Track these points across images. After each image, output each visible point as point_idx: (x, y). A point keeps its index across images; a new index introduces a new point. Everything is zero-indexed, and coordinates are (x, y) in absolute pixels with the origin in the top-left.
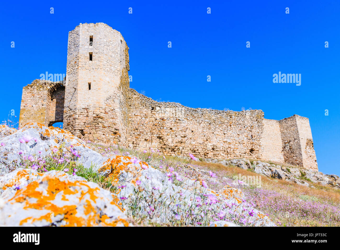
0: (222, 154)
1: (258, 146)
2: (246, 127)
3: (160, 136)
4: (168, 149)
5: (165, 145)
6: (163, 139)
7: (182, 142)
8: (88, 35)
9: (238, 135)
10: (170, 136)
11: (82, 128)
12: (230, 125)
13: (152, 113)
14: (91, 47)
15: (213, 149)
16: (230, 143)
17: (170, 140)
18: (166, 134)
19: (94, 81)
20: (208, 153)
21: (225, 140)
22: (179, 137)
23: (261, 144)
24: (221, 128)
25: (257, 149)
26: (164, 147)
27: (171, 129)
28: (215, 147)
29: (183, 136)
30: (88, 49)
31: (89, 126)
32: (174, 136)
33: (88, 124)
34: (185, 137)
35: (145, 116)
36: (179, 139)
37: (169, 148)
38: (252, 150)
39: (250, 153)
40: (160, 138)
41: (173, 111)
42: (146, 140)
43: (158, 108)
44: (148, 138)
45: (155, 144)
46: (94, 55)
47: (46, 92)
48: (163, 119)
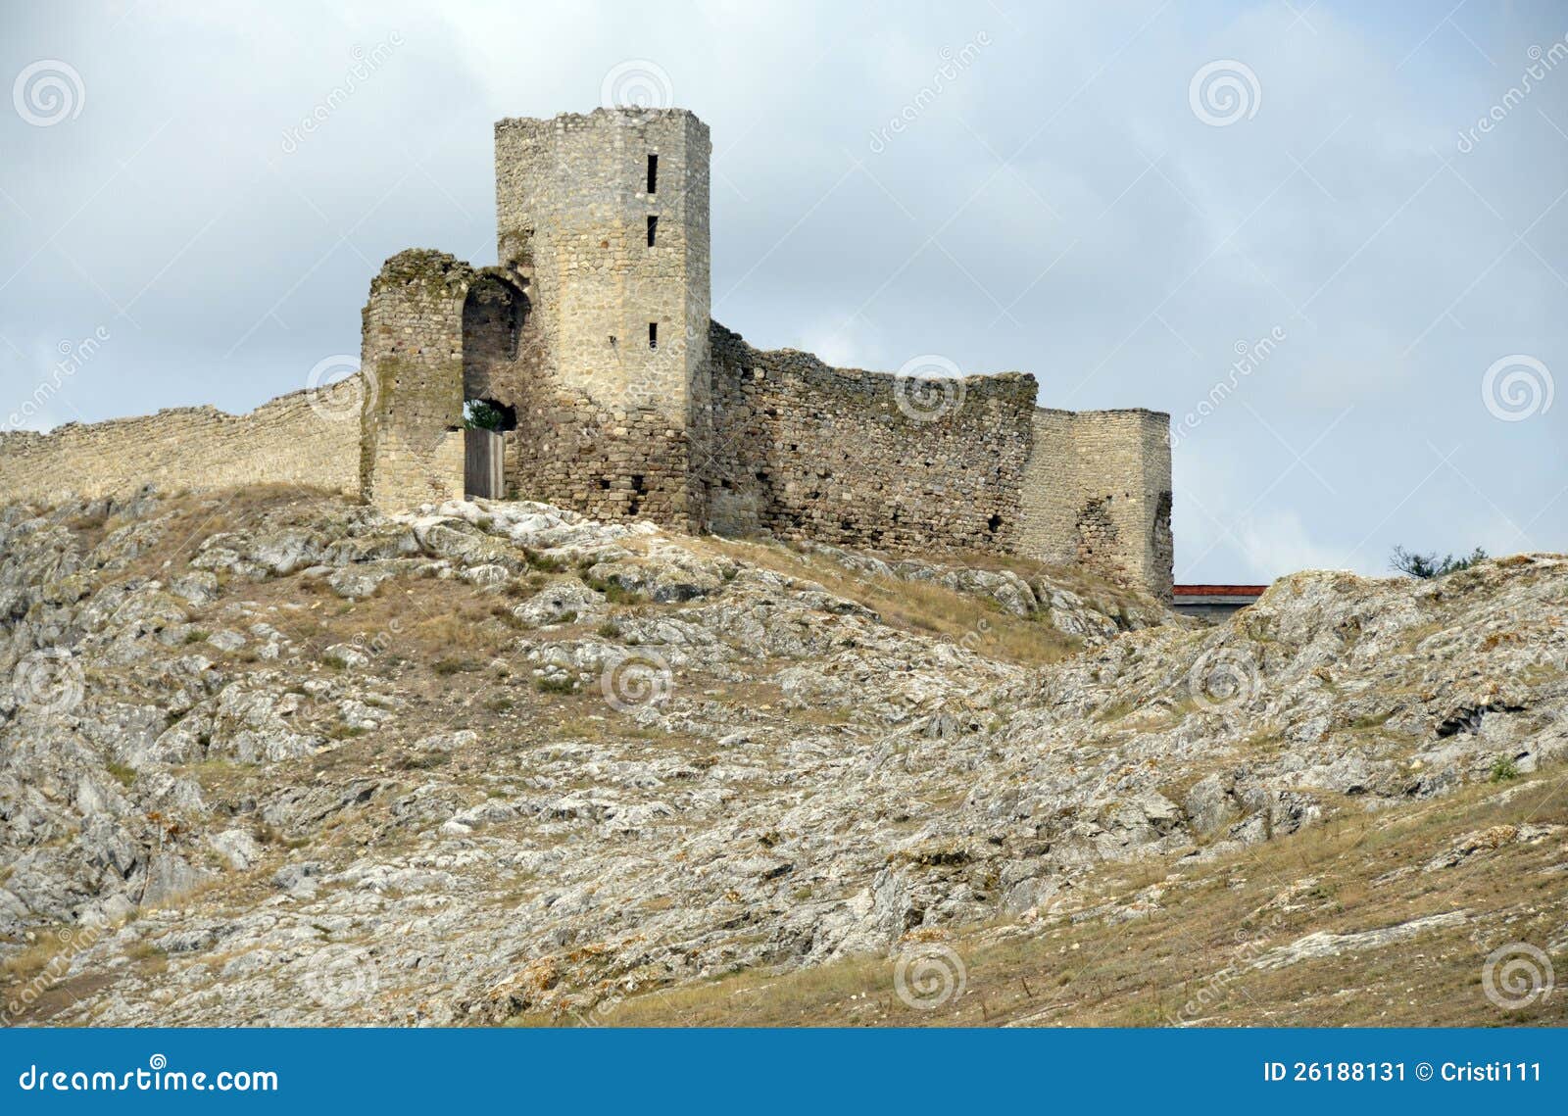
0: (918, 537)
1: (1012, 509)
2: (986, 439)
3: (766, 470)
4: (784, 517)
5: (776, 501)
6: (770, 483)
7: (817, 495)
8: (644, 150)
9: (964, 468)
10: (790, 474)
11: (641, 473)
12: (945, 434)
13: (743, 388)
14: (652, 198)
15: (895, 517)
16: (939, 499)
17: (790, 487)
18: (782, 465)
19: (667, 319)
20: (881, 533)
21: (929, 487)
22: (812, 475)
23: (1021, 503)
24: (919, 445)
25: (1010, 520)
26: (775, 509)
27: (794, 447)
28: (900, 512)
29: (822, 473)
30: (644, 202)
31: (657, 465)
32: (799, 474)
33: (655, 460)
34: (827, 475)
35: (725, 400)
36: (813, 483)
37: (787, 514)
38: (995, 522)
39: (989, 532)
40: (761, 476)
41: (800, 385)
42: (726, 484)
43: (759, 374)
44: (731, 477)
45: (751, 500)
46: (659, 227)
47: (459, 304)
48: (773, 413)
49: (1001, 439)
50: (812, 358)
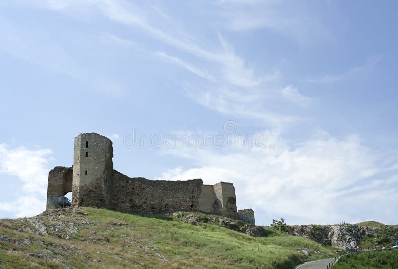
1: (196, 203)
2: (189, 190)
3: (132, 199)
5: (134, 204)
6: (133, 201)
7: (144, 203)
8: (85, 141)
9: (183, 196)
10: (137, 199)
12: (178, 190)
13: (126, 184)
16: (177, 202)
17: (137, 201)
18: (135, 198)
19: (89, 169)
20: (161, 209)
21: (174, 200)
23: (199, 202)
24: (171, 192)
25: (196, 205)
26: (134, 206)
27: (138, 194)
28: (167, 205)
30: (86, 149)
32: (140, 199)
34: (147, 199)
36: (143, 200)
38: (192, 206)
39: (191, 208)
40: (130, 200)
41: (140, 183)
42: (122, 202)
43: (130, 182)
44: (123, 201)
45: (128, 205)
46: (88, 153)
47: (62, 174)
48: (133, 188)
49: (193, 191)
50: (143, 178)
